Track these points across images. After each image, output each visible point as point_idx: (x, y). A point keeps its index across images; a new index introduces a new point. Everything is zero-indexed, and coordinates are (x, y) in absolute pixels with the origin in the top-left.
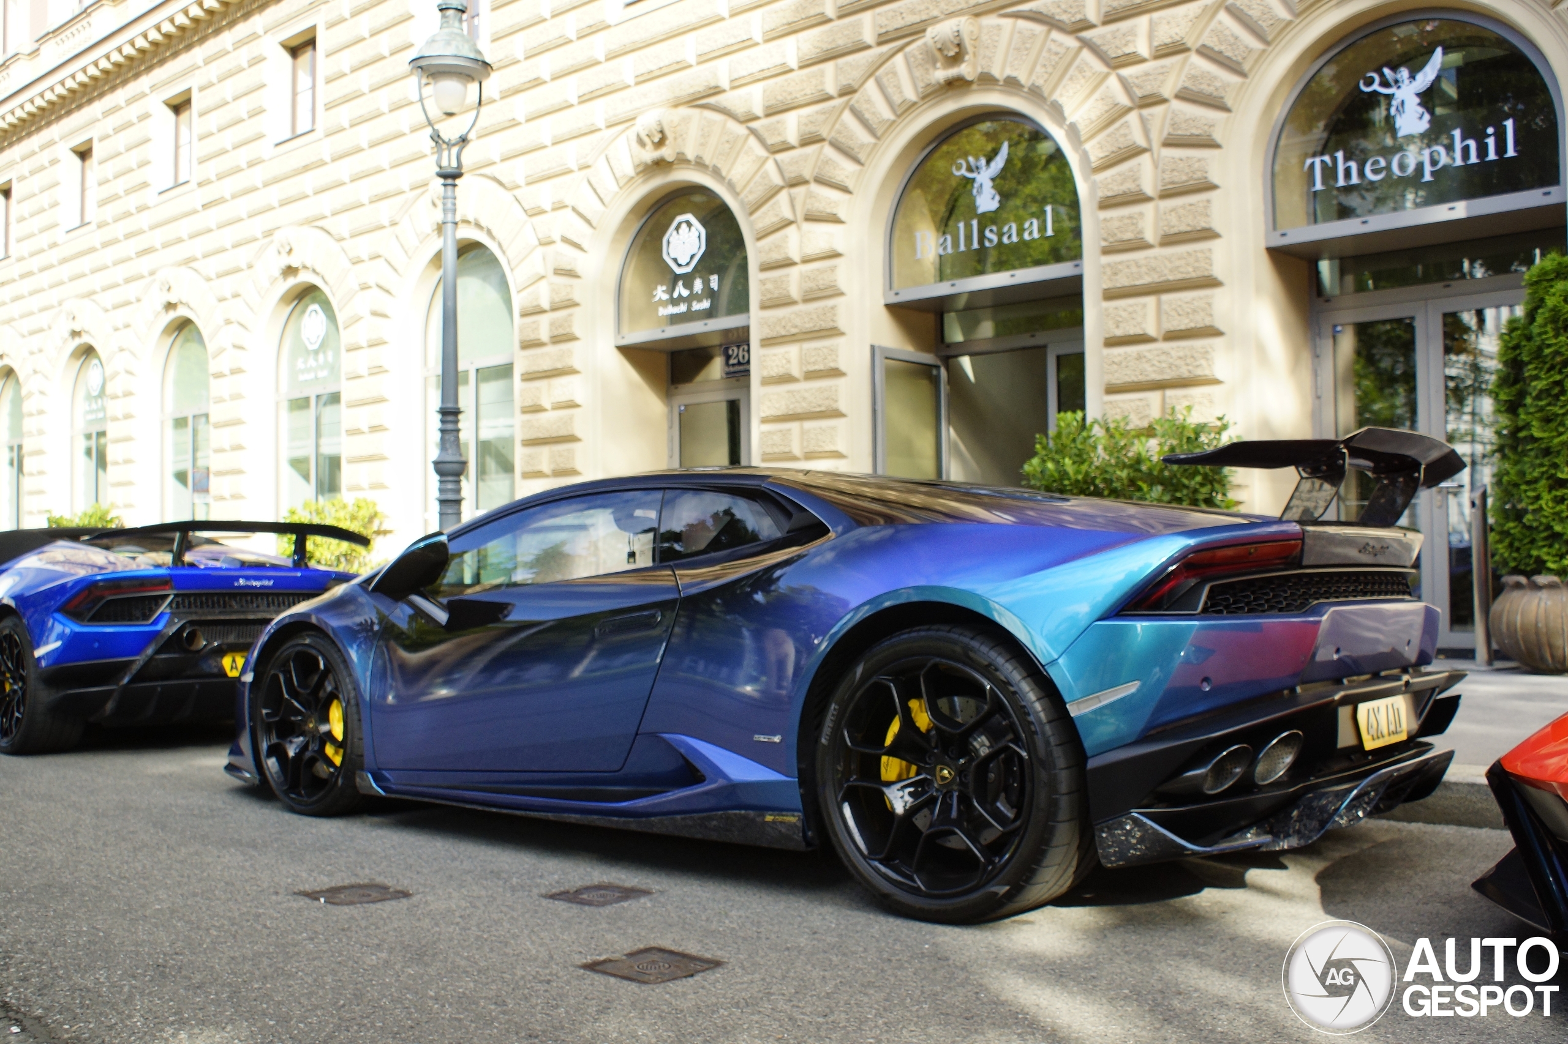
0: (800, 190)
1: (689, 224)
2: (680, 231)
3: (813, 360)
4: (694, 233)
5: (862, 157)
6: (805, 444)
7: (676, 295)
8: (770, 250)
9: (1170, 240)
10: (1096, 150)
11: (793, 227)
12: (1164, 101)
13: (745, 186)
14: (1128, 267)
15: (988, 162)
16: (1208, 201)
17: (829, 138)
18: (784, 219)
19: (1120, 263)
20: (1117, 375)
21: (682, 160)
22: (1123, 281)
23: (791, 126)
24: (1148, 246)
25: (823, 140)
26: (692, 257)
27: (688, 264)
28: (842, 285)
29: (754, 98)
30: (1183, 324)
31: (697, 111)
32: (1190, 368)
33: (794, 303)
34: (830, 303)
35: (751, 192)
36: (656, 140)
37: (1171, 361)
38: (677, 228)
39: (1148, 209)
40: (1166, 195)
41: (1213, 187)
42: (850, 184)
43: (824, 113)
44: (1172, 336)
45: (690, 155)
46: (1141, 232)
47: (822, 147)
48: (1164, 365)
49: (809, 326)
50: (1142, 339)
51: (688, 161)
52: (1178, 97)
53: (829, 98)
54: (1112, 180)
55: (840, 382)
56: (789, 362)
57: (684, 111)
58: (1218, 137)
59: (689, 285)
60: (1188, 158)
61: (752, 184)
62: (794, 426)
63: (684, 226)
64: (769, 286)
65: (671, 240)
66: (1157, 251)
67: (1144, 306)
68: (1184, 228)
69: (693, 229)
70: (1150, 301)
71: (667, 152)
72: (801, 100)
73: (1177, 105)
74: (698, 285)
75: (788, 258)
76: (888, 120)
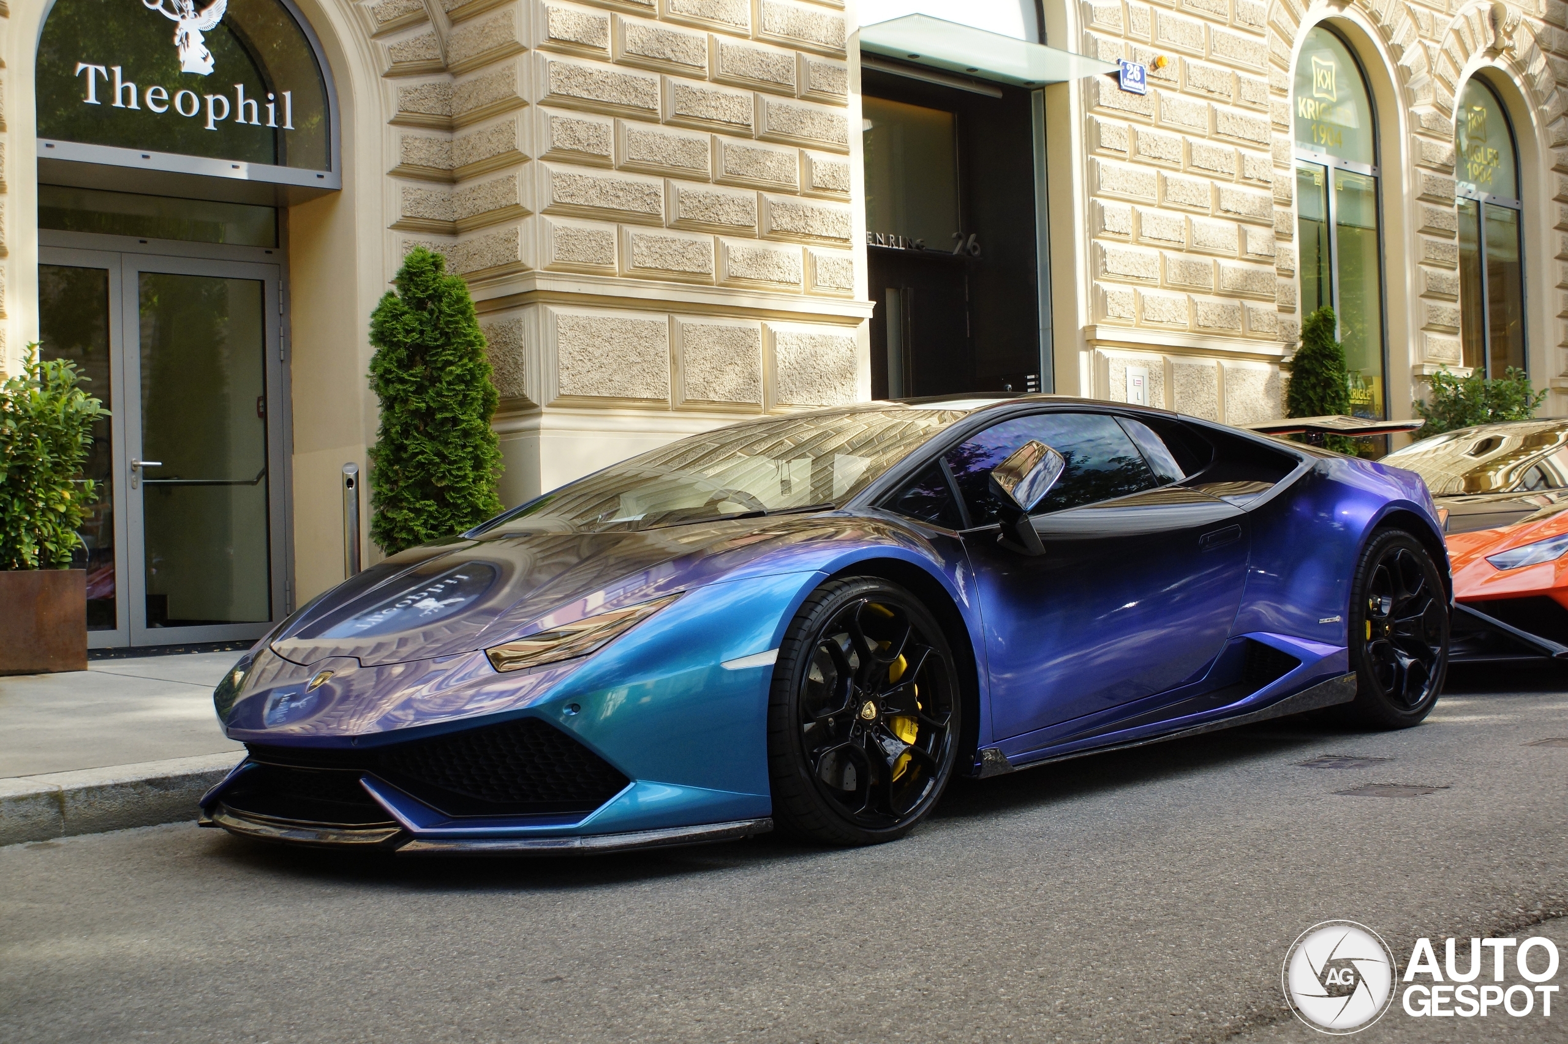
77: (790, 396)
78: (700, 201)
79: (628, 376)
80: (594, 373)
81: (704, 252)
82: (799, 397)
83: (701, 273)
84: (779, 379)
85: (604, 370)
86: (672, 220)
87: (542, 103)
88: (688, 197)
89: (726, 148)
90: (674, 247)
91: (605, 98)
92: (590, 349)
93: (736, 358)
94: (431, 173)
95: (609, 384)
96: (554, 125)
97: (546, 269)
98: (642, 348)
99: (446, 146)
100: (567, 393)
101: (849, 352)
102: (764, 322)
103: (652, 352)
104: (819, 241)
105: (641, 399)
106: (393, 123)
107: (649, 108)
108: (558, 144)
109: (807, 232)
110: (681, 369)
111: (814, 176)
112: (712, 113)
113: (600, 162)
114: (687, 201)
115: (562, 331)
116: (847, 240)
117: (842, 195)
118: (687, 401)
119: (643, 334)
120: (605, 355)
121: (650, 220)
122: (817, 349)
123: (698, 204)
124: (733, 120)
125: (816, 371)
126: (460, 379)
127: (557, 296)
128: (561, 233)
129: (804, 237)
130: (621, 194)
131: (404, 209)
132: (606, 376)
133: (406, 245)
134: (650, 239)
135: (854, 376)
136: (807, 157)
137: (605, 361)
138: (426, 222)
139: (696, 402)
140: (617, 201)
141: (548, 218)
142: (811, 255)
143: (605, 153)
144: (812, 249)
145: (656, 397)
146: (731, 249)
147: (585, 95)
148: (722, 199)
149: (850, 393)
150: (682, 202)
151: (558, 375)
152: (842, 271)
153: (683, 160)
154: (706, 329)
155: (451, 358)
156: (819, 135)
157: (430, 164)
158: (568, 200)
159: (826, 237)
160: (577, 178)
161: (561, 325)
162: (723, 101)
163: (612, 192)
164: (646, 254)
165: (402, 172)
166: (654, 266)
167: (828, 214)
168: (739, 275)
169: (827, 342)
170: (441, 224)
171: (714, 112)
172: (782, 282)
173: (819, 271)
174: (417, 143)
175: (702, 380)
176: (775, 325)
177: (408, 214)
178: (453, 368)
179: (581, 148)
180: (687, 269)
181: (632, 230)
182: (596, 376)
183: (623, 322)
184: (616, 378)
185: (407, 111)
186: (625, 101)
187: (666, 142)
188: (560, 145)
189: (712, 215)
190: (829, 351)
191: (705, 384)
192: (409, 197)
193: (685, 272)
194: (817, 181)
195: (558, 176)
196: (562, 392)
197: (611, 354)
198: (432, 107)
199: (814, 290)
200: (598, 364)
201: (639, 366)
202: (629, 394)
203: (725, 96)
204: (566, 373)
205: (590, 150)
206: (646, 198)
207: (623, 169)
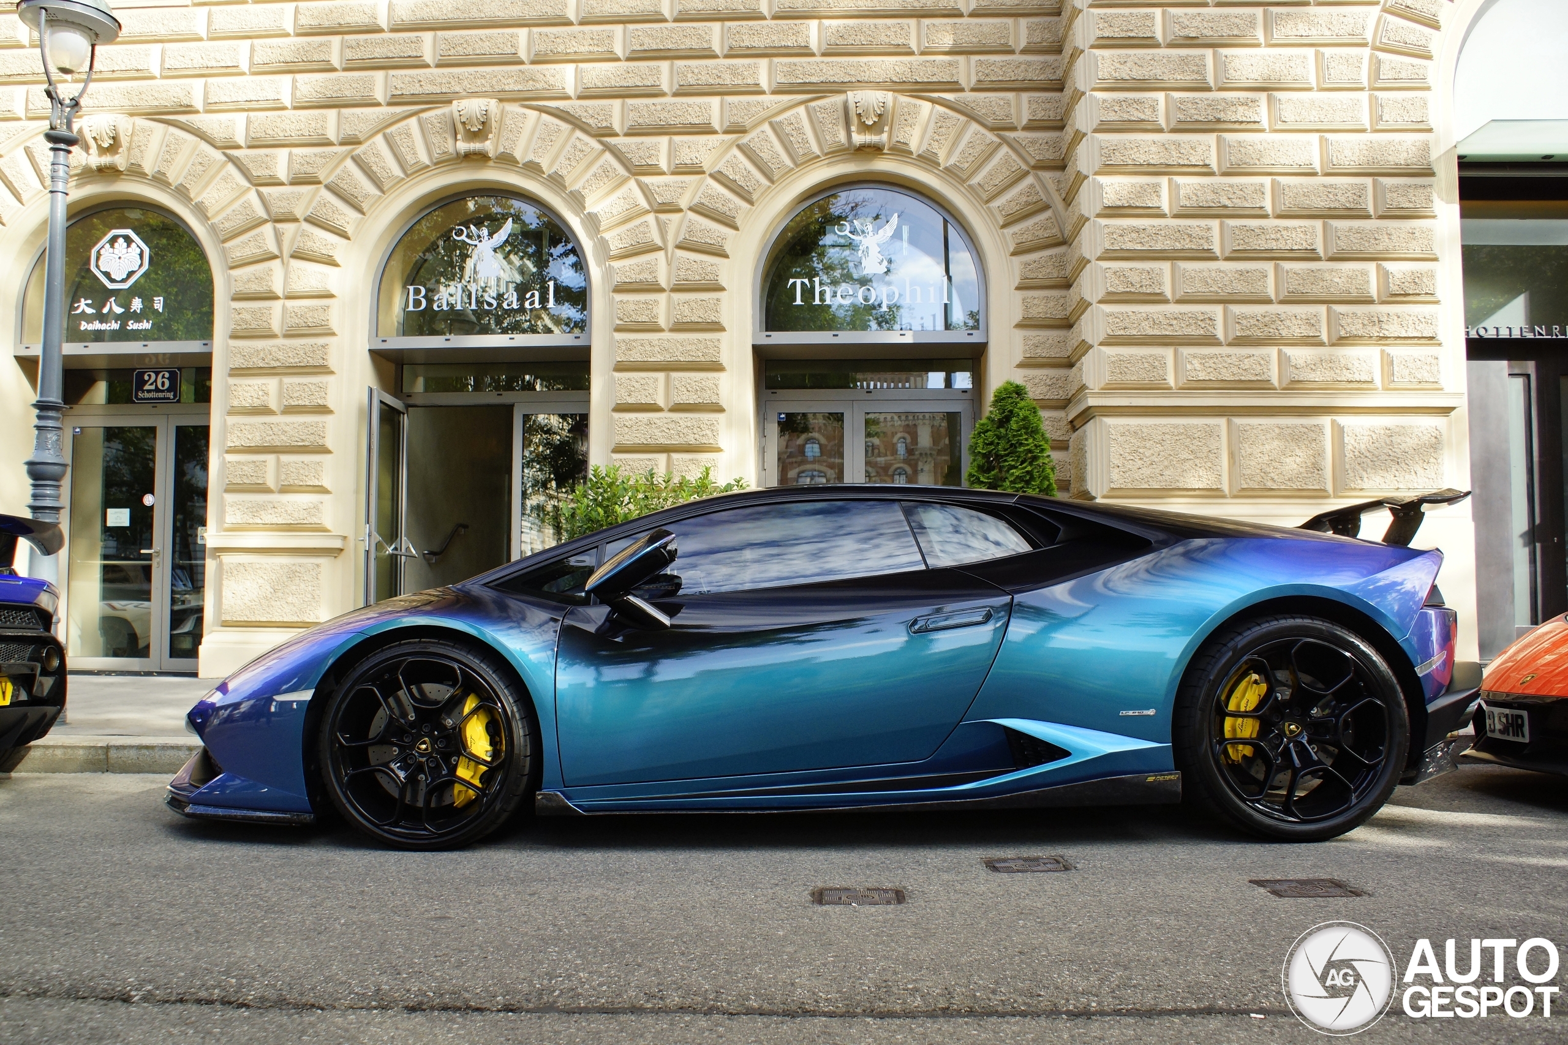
0: (288, 228)
1: (128, 240)
2: (116, 245)
3: (295, 395)
4: (134, 250)
5: (365, 206)
6: (283, 477)
7: (105, 310)
8: (249, 281)
9: (680, 327)
10: (615, 239)
11: (278, 261)
12: (680, 210)
13: (218, 213)
14: (642, 345)
15: (491, 235)
16: (718, 300)
17: (325, 182)
18: (266, 252)
19: (634, 341)
20: (627, 437)
21: (136, 172)
22: (636, 356)
23: (281, 163)
24: (660, 330)
25: (319, 183)
26: (131, 274)
27: (123, 281)
28: (334, 325)
29: (237, 126)
30: (692, 399)
31: (161, 126)
32: (697, 436)
33: (274, 336)
34: (321, 341)
35: (227, 219)
36: (106, 145)
37: (679, 428)
38: (113, 241)
39: (662, 298)
40: (677, 289)
41: (722, 289)
42: (350, 230)
43: (324, 157)
44: (679, 408)
45: (148, 168)
46: (656, 317)
47: (317, 190)
48: (672, 432)
49: (293, 361)
50: (654, 408)
51: (143, 175)
52: (691, 209)
53: (330, 144)
54: (628, 269)
55: (328, 418)
56: (267, 394)
57: (141, 122)
58: (728, 249)
59: (125, 303)
60: (702, 261)
61: (229, 211)
62: (270, 458)
63: (121, 240)
64: (246, 316)
65: (102, 252)
66: (666, 335)
67: (656, 380)
68: (695, 319)
69: (133, 245)
70: (661, 376)
71: (119, 161)
72: (295, 139)
73: (691, 215)
74: (137, 304)
75: (271, 292)
76: (398, 177)
77: (1360, 481)
78: (1258, 320)
79: (1179, 470)
80: (1145, 469)
81: (1262, 362)
82: (1371, 482)
83: (1258, 380)
84: (1347, 466)
85: (1155, 466)
86: (1230, 339)
87: (1099, 259)
88: (1245, 318)
89: (1287, 272)
90: (1230, 361)
91: (1159, 247)
92: (1141, 450)
93: (1297, 450)
94: (1051, 323)
95: (1160, 478)
96: (1107, 275)
97: (1102, 389)
98: (1194, 447)
99: (1062, 301)
100: (1118, 486)
101: (1433, 439)
102: (1334, 418)
103: (1205, 449)
104: (1398, 341)
105: (1195, 490)
106: (1017, 288)
107: (1203, 249)
108: (1110, 289)
109: (1381, 335)
110: (1237, 464)
111: (1391, 285)
112: (1273, 245)
113: (1158, 299)
114: (1244, 322)
115: (1113, 437)
116: (1432, 338)
117: (1429, 298)
118: (1243, 489)
119: (1196, 436)
120: (1156, 454)
121: (1210, 340)
122: (1393, 439)
123: (1256, 323)
124: (1295, 247)
125: (1392, 458)
126: (1020, 479)
127: (1112, 409)
128: (1113, 359)
129: (1380, 340)
130: (1174, 322)
131: (1025, 351)
132: (1157, 471)
133: (1026, 379)
134: (1204, 357)
135: (1439, 461)
136: (1384, 269)
137: (1156, 460)
138: (1045, 360)
139: (1253, 489)
140: (1170, 328)
141: (1103, 348)
142: (1388, 355)
143: (1158, 291)
144: (1388, 349)
145: (1208, 487)
146: (1292, 358)
147: (1139, 247)
148: (1283, 316)
149: (1434, 476)
150: (1238, 323)
151: (1109, 472)
152: (1425, 366)
153: (1241, 288)
154: (1263, 427)
155: (1013, 463)
156: (1397, 248)
157: (1048, 315)
158: (1122, 332)
159: (1405, 338)
160: (1130, 313)
161: (1113, 432)
162: (1284, 233)
163: (1165, 322)
164: (1198, 369)
165: (1025, 324)
166: (1207, 378)
167: (1407, 318)
168: (1302, 379)
169: (1402, 431)
170: (1058, 360)
171: (1274, 243)
172: (1352, 381)
173: (1396, 369)
174: (1036, 302)
175: (1258, 471)
176: (1343, 420)
177: (1029, 355)
178: (1014, 471)
179: (1133, 290)
180: (1243, 378)
181: (1186, 351)
182: (1146, 471)
183: (1176, 427)
184: (1167, 473)
185: (1027, 278)
186: (1178, 246)
187: (1222, 274)
188: (1113, 290)
189: (1272, 330)
190: (1408, 440)
191: (1262, 474)
192: (1029, 343)
193: (1241, 381)
194: (1394, 289)
195: (1111, 314)
196: (1112, 485)
197: (1161, 453)
198: (1050, 272)
199: (1392, 386)
200: (1149, 463)
201: (1191, 462)
202: (1181, 485)
203: (1286, 229)
204: (1116, 470)
205: (1144, 290)
206: (1199, 323)
207: (1179, 302)
